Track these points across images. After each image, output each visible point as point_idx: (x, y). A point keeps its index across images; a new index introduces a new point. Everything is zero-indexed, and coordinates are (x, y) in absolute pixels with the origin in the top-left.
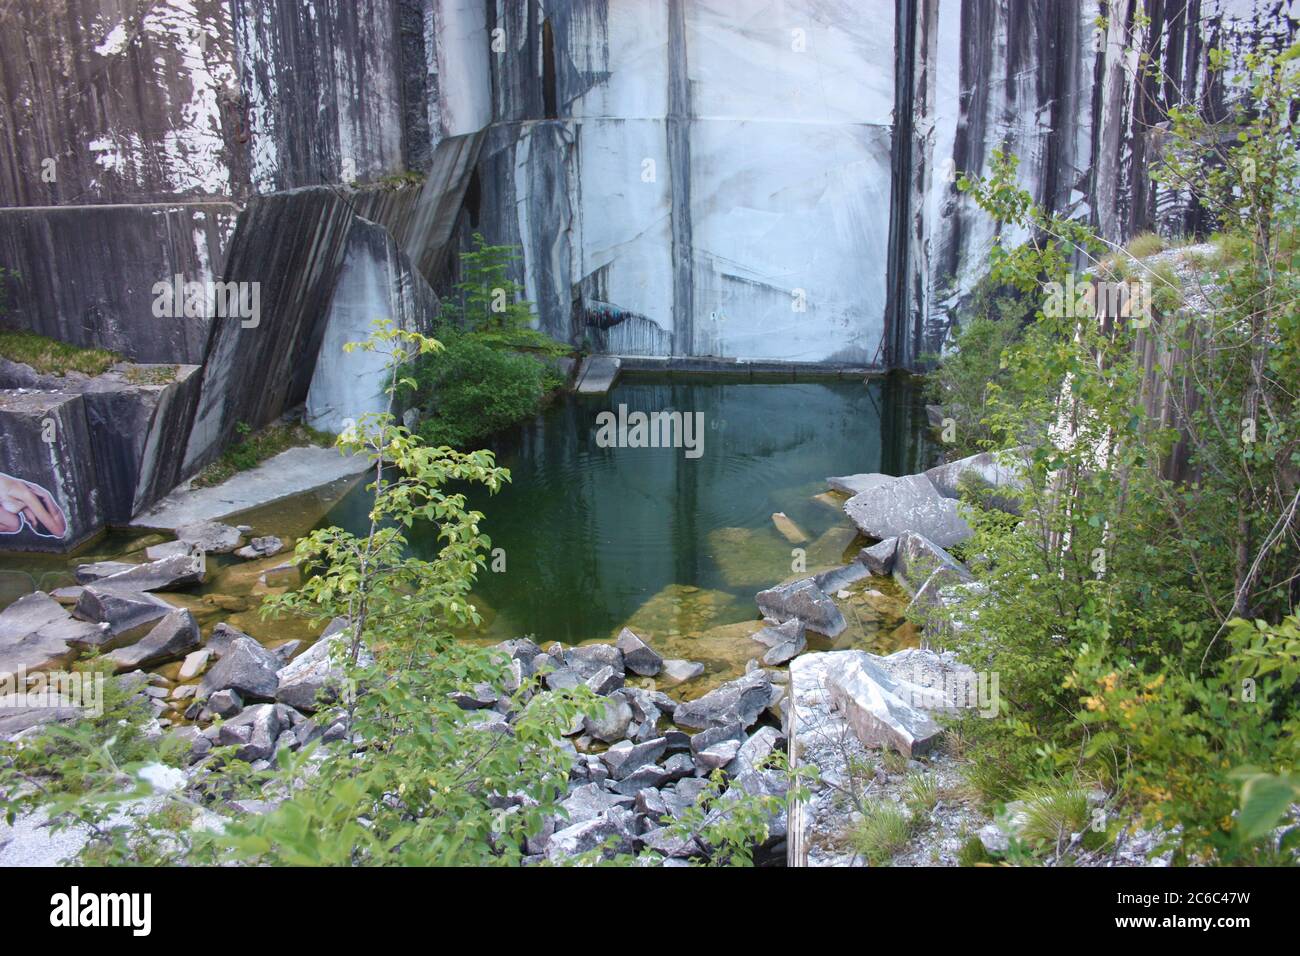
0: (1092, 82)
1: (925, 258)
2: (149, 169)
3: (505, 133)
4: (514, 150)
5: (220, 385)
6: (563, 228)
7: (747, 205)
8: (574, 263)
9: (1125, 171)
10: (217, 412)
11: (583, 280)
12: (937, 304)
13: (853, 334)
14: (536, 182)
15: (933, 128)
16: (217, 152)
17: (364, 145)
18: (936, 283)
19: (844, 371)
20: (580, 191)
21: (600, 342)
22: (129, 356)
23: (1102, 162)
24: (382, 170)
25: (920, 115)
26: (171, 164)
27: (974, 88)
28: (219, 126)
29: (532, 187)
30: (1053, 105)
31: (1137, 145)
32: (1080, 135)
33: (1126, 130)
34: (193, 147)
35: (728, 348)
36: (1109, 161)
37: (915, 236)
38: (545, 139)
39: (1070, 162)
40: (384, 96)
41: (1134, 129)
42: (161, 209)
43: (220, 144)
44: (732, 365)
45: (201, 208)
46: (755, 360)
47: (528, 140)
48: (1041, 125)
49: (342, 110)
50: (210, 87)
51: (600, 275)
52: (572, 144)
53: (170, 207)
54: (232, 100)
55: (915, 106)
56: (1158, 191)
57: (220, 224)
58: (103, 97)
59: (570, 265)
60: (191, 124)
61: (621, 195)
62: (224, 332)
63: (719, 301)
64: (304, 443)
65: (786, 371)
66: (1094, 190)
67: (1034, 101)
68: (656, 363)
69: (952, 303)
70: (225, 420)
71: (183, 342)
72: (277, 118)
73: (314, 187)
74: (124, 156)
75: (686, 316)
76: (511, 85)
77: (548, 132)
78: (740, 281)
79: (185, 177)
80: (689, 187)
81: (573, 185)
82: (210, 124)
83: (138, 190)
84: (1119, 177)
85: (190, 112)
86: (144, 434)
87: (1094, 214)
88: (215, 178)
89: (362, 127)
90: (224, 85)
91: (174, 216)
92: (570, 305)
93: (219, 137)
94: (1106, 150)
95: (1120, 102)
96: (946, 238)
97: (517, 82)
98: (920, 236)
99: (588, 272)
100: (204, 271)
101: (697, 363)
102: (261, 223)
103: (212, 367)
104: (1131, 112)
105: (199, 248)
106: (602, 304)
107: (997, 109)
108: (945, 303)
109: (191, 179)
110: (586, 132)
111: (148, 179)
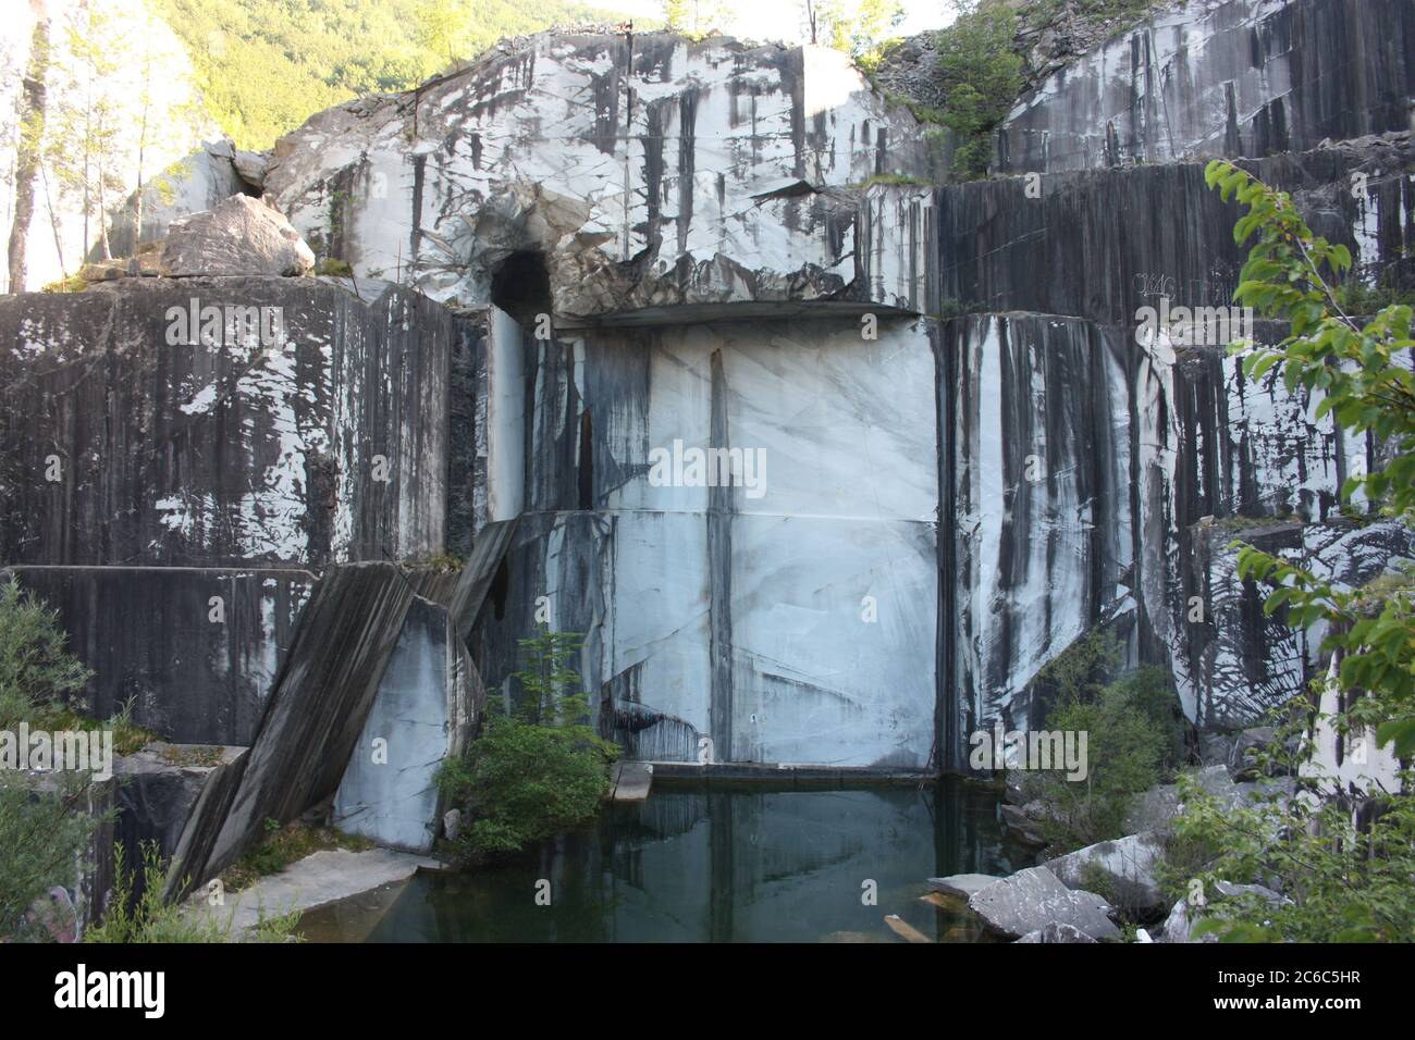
0: (1129, 481)
1: (975, 658)
2: (219, 531)
3: (538, 522)
4: (547, 540)
5: (260, 773)
6: (595, 623)
7: (790, 601)
8: (605, 660)
9: (1172, 564)
10: (250, 804)
11: (614, 678)
12: (990, 703)
13: (901, 737)
14: (569, 573)
15: (979, 524)
16: (298, 517)
17: (416, 524)
18: (988, 681)
19: (894, 776)
20: (613, 584)
21: (630, 746)
22: (164, 734)
23: (1145, 557)
24: (427, 552)
25: (964, 512)
26: (245, 527)
27: (1017, 486)
28: (304, 491)
29: (565, 576)
30: (1093, 503)
31: (1184, 538)
32: (1121, 530)
33: (1170, 525)
34: (271, 511)
35: (769, 753)
36: (1153, 555)
37: (963, 633)
38: (580, 531)
39: (1114, 557)
40: (434, 476)
41: (1177, 524)
42: (228, 574)
43: (302, 509)
44: (774, 771)
45: (272, 575)
46: (798, 765)
47: (562, 530)
48: (1083, 522)
49: (403, 487)
50: (299, 451)
51: (632, 674)
52: (607, 536)
53: (238, 572)
54: (321, 464)
55: (957, 504)
56: (1212, 581)
57: (292, 593)
58: (180, 455)
59: (601, 664)
60: (273, 487)
61: (658, 590)
62: (277, 711)
63: (760, 701)
64: (331, 847)
65: (833, 777)
66: (1139, 584)
67: (1075, 498)
68: (692, 770)
69: (1005, 701)
70: (254, 815)
71: (231, 721)
72: (355, 488)
73: (379, 562)
74: (193, 516)
75: (725, 718)
76: (545, 474)
77: (585, 522)
78: (783, 681)
79: (258, 542)
80: (729, 583)
81: (608, 579)
82: (293, 488)
83: (202, 552)
84: (1167, 571)
85: (273, 475)
86: (181, 823)
87: (1142, 607)
88: (291, 544)
89: (416, 506)
90: (315, 450)
91: (241, 582)
92: (599, 705)
93: (302, 502)
94: (1149, 545)
95: (1160, 497)
96: (996, 635)
97: (552, 472)
98: (969, 633)
99: (619, 671)
100: (266, 642)
101: (736, 769)
102: (331, 594)
103: (258, 751)
104: (1173, 507)
105: (265, 617)
106: (633, 705)
107: (1040, 507)
108: (998, 702)
109: (264, 544)
110: (623, 524)
111: (216, 541)
